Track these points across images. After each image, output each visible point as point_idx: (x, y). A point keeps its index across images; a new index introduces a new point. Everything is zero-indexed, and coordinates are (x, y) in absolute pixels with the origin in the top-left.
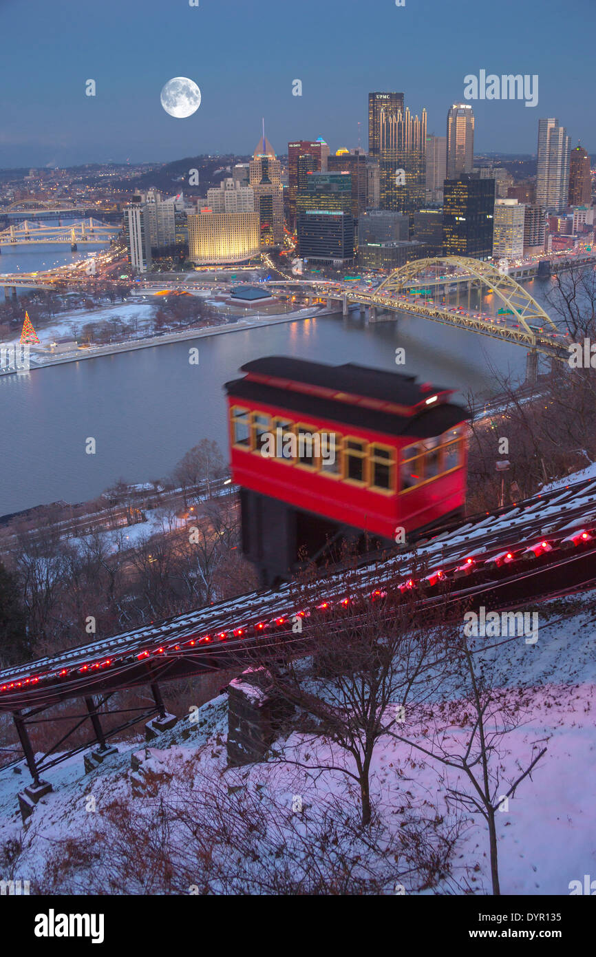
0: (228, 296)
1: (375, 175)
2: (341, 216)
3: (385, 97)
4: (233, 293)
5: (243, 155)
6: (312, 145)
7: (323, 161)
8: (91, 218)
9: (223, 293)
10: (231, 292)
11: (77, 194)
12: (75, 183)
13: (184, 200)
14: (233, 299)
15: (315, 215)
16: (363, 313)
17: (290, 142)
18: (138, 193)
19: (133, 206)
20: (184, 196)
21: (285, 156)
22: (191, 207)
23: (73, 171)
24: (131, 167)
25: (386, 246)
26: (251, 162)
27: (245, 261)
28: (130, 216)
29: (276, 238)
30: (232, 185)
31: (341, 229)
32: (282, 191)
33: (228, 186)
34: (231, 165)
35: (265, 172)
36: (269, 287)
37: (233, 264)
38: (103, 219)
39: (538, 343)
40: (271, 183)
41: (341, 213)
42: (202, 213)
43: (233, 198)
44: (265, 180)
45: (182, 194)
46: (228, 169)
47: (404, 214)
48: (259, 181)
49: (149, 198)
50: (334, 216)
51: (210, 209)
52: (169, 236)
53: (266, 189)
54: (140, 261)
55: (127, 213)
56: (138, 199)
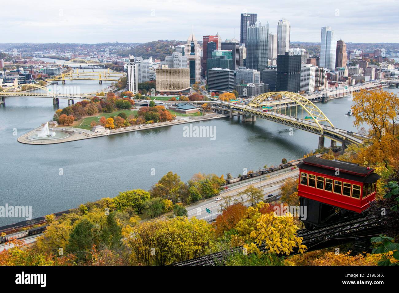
1: (244, 52)
2: (228, 71)
3: (248, 16)
4: (178, 106)
5: (181, 41)
6: (214, 37)
7: (220, 45)
8: (108, 69)
9: (173, 106)
14: (178, 109)
15: (216, 71)
16: (239, 117)
22: (156, 65)
25: (249, 85)
26: (186, 45)
27: (183, 91)
28: (129, 69)
29: (197, 80)
30: (177, 55)
31: (228, 77)
32: (200, 59)
33: (175, 55)
34: (175, 45)
35: (193, 49)
36: (194, 103)
37: (177, 92)
38: (114, 69)
39: (324, 133)
40: (195, 55)
41: (228, 70)
42: (163, 68)
43: (177, 61)
44: (192, 53)
45: (152, 58)
46: (173, 47)
47: (257, 71)
48: (189, 54)
49: (138, 60)
50: (225, 71)
51: (167, 66)
52: (147, 78)
53: (193, 58)
54: (133, 90)
55: (127, 67)
56: (132, 60)
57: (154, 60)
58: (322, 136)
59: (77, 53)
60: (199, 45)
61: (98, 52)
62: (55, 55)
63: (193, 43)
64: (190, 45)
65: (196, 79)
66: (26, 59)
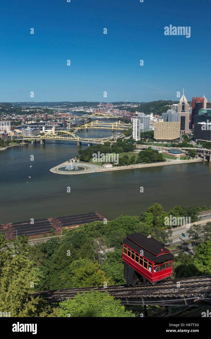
0: (167, 152)
5: (176, 101)
6: (201, 99)
7: (205, 105)
8: (120, 121)
9: (165, 151)
10: (168, 151)
11: (115, 112)
12: (115, 108)
13: (153, 116)
14: (169, 153)
15: (201, 124)
17: (192, 97)
18: (137, 113)
19: (135, 118)
20: (153, 115)
21: (191, 102)
22: (155, 119)
23: (114, 104)
24: (134, 103)
26: (178, 104)
27: (174, 139)
28: (134, 121)
29: (186, 132)
30: (171, 112)
32: (189, 115)
33: (170, 112)
34: (171, 104)
35: (183, 108)
36: (182, 149)
37: (170, 140)
38: (124, 121)
40: (185, 112)
42: (160, 121)
43: (171, 116)
44: (183, 111)
45: (152, 114)
46: (170, 106)
48: (181, 111)
49: (141, 115)
51: (163, 120)
52: (147, 129)
53: (183, 114)
54: (136, 137)
55: (133, 120)
56: (137, 115)
57: (154, 115)
59: (98, 109)
60: (189, 104)
61: (113, 109)
62: (83, 110)
63: (184, 103)
64: (182, 104)
65: (185, 130)
66: (63, 113)
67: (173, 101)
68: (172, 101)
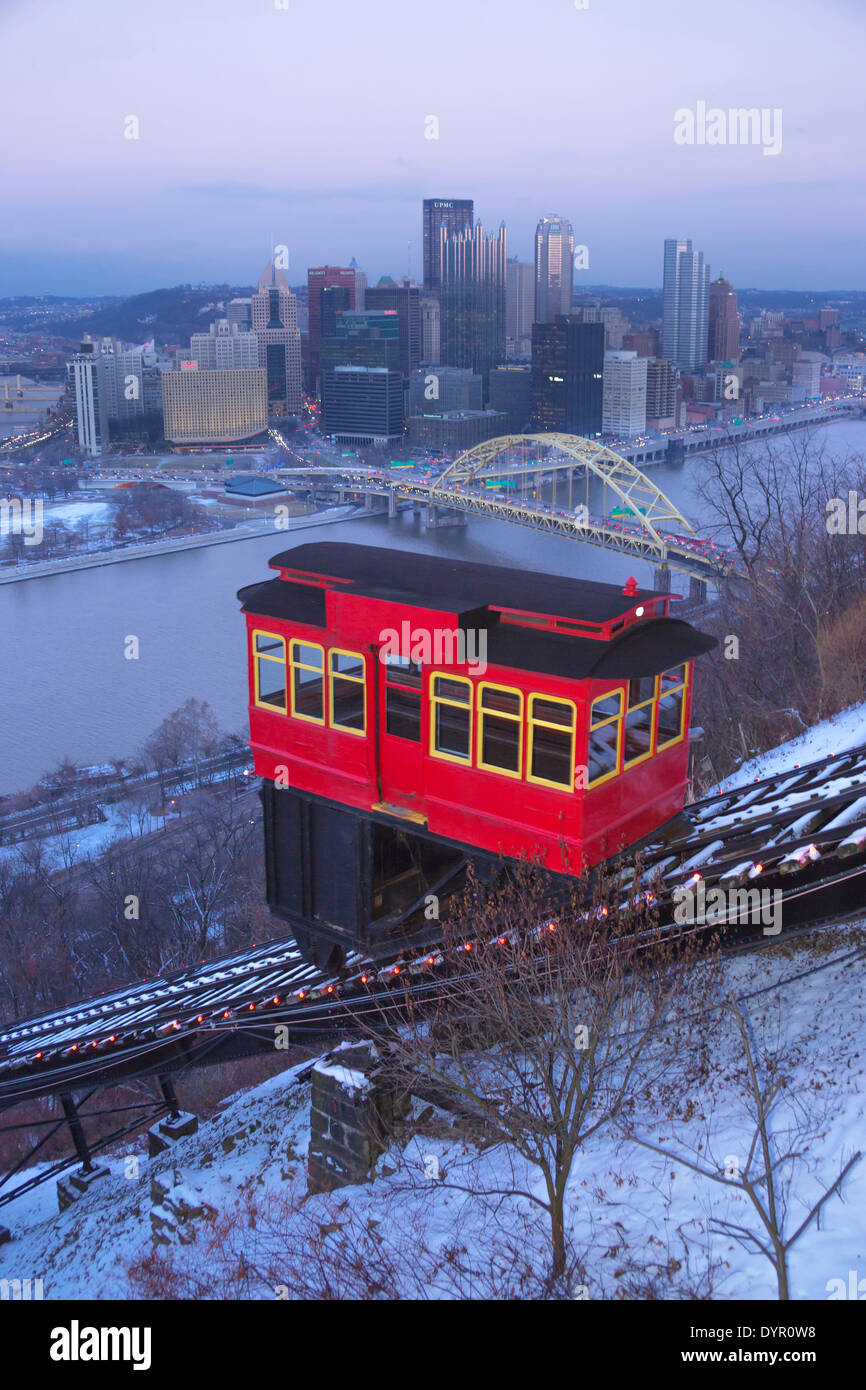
0: (222, 489)
1: (433, 316)
2: (384, 375)
3: (446, 205)
4: (229, 486)
5: (242, 286)
6: (342, 273)
7: (359, 297)
8: (18, 376)
9: (213, 485)
10: (226, 484)
13: (156, 351)
14: (229, 495)
15: (347, 374)
16: (417, 515)
17: (310, 267)
18: (88, 339)
19: (82, 359)
20: (155, 345)
21: (304, 288)
22: (166, 361)
24: (77, 302)
25: (450, 417)
26: (255, 296)
27: (247, 439)
28: (77, 374)
29: (290, 405)
30: (226, 330)
31: (385, 394)
32: (299, 339)
33: (221, 330)
34: (225, 300)
35: (275, 310)
36: (282, 477)
37: (228, 443)
38: (37, 377)
39: (671, 555)
40: (283, 327)
41: (385, 371)
43: (228, 348)
44: (275, 323)
45: (153, 341)
46: (220, 305)
47: (475, 372)
48: (265, 324)
49: (105, 348)
50: (376, 375)
51: (194, 363)
53: (276, 336)
54: (91, 440)
55: (73, 369)
56: (88, 348)
57: (161, 345)
58: (665, 564)
60: (295, 296)
63: (277, 291)
64: (268, 296)
65: (287, 401)
67: (234, 289)
68: (232, 285)
